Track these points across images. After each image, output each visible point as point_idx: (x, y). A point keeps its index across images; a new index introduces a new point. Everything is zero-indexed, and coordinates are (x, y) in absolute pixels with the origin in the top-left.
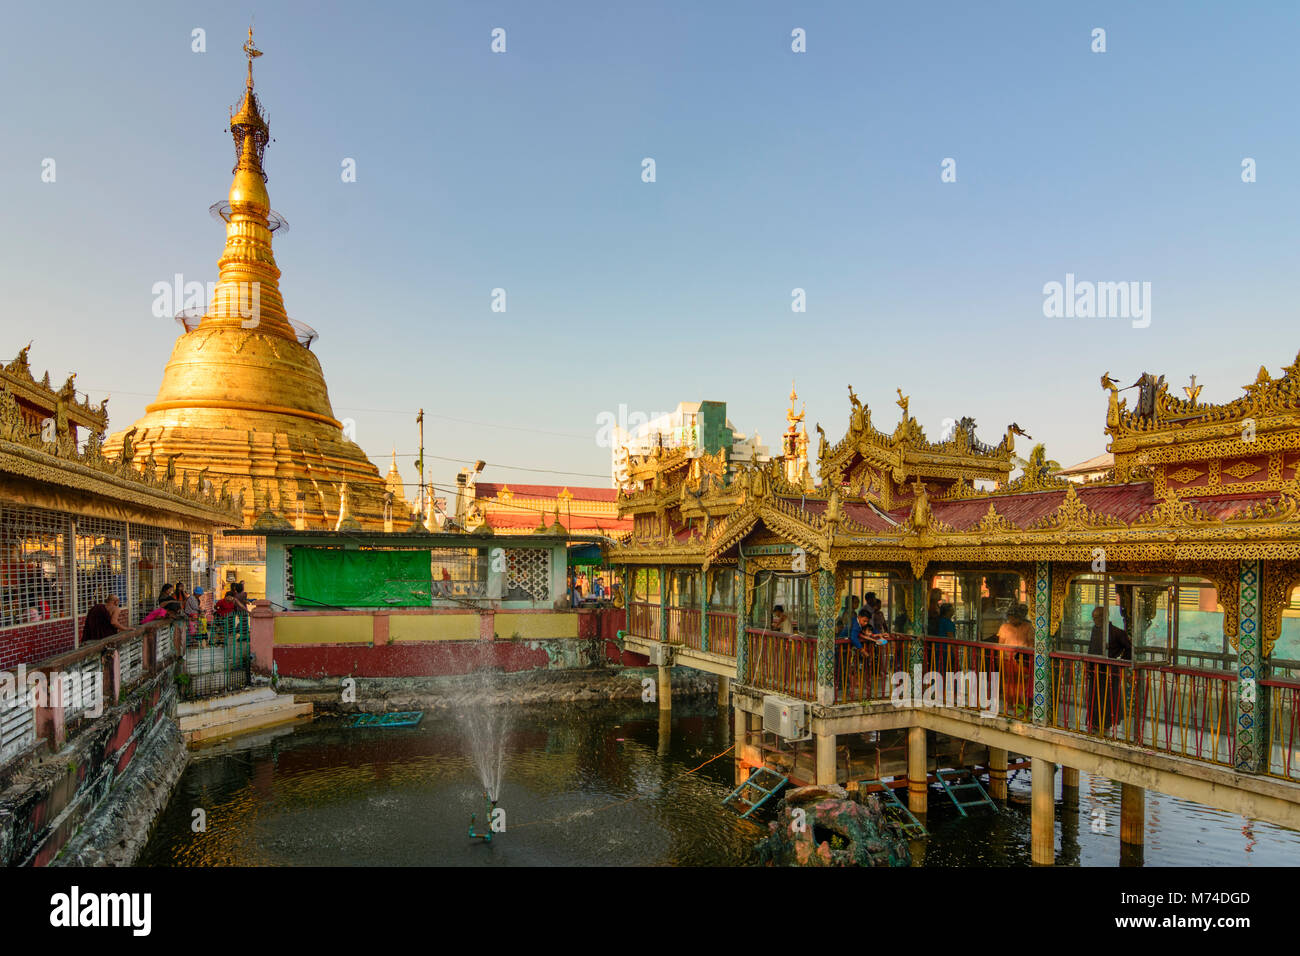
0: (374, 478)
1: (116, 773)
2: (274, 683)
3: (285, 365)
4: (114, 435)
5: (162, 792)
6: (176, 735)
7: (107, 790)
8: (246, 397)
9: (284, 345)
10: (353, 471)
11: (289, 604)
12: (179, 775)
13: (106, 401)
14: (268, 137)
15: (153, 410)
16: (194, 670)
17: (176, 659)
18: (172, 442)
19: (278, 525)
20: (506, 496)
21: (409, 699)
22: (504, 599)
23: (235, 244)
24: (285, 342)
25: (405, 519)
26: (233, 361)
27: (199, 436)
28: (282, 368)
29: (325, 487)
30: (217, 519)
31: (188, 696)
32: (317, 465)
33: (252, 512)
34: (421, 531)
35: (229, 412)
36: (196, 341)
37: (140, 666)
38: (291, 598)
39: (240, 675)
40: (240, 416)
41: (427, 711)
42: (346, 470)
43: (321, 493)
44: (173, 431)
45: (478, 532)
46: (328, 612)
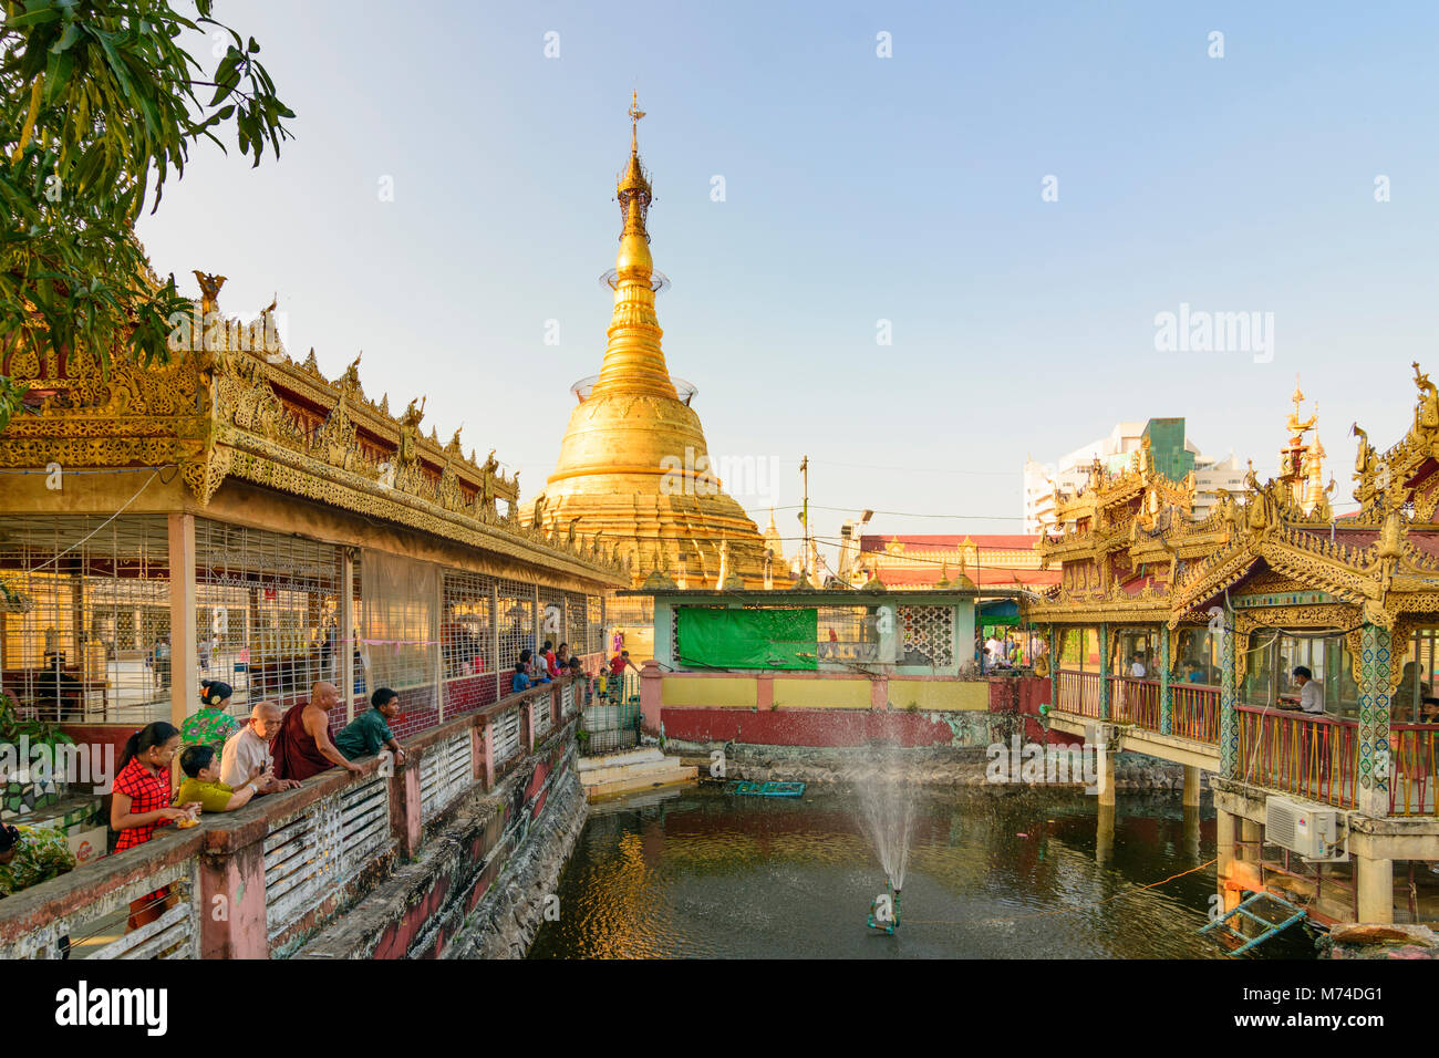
0: (753, 535)
1: (532, 819)
2: (661, 744)
3: (667, 425)
4: (526, 505)
5: (569, 841)
6: (578, 788)
7: (526, 833)
8: (632, 461)
9: (667, 406)
10: (732, 529)
11: (675, 665)
12: (581, 827)
13: (518, 474)
14: (650, 197)
15: (553, 480)
16: (591, 727)
17: (577, 715)
18: (569, 510)
19: (665, 585)
20: (896, 549)
21: (794, 769)
22: (898, 663)
23: (622, 310)
24: (667, 401)
25: (785, 578)
26: (620, 427)
27: (591, 502)
28: (664, 428)
29: (705, 546)
30: (609, 580)
31: (587, 753)
32: (697, 525)
33: (637, 574)
34: (806, 588)
35: (617, 477)
36: (588, 410)
37: (548, 720)
38: (677, 659)
39: (631, 735)
40: (627, 480)
41: (814, 784)
42: (727, 528)
43: (701, 553)
44: (570, 500)
45: (869, 588)
46: (713, 674)
